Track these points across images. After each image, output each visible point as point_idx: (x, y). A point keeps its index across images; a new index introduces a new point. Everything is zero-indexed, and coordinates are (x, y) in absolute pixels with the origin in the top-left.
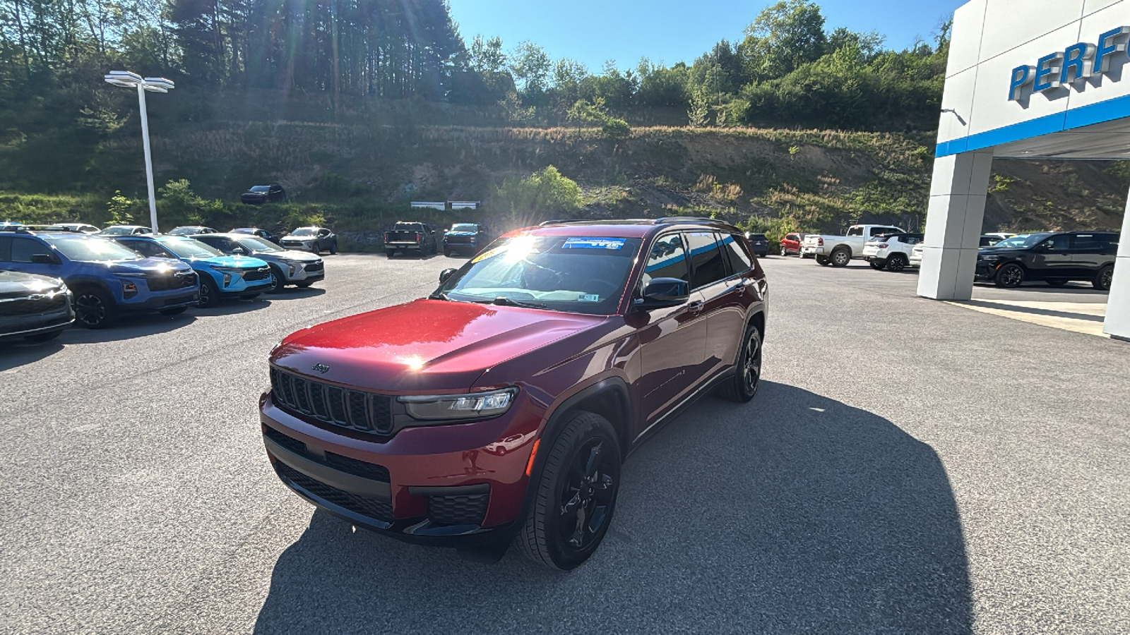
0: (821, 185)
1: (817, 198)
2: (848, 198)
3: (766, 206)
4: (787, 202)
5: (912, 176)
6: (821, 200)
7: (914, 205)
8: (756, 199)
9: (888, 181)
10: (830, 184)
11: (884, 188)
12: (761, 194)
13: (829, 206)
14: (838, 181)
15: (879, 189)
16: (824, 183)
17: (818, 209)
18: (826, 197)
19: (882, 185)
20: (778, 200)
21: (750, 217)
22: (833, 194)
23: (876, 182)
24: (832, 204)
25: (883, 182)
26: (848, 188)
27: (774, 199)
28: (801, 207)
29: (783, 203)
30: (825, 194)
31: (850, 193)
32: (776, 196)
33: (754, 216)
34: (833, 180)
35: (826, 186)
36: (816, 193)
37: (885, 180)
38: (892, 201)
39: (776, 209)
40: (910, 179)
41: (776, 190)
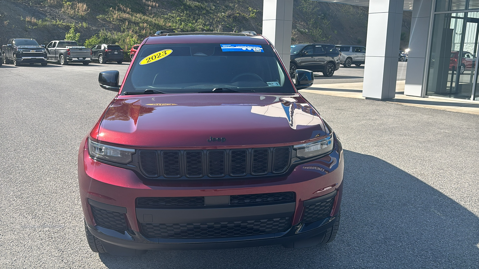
0: (146, 7)
1: (146, 18)
2: (167, 18)
3: (110, 22)
4: (125, 19)
5: (203, 4)
6: (150, 19)
7: (208, 25)
8: (101, 16)
9: (190, 7)
10: (152, 7)
11: (188, 12)
12: (105, 12)
13: (155, 24)
14: (157, 5)
15: (185, 12)
16: (149, 6)
17: (148, 26)
18: (152, 16)
19: (186, 10)
20: (119, 18)
21: (100, 31)
22: (156, 15)
23: (182, 7)
24: (157, 22)
25: (188, 8)
26: (165, 10)
27: (115, 16)
28: (136, 24)
29: (123, 20)
30: (151, 14)
31: (167, 15)
32: (116, 15)
33: (103, 30)
34: (154, 4)
35: (150, 8)
36: (144, 14)
37: (187, 6)
38: (194, 21)
39: (118, 25)
40: (202, 6)
41: (115, 9)
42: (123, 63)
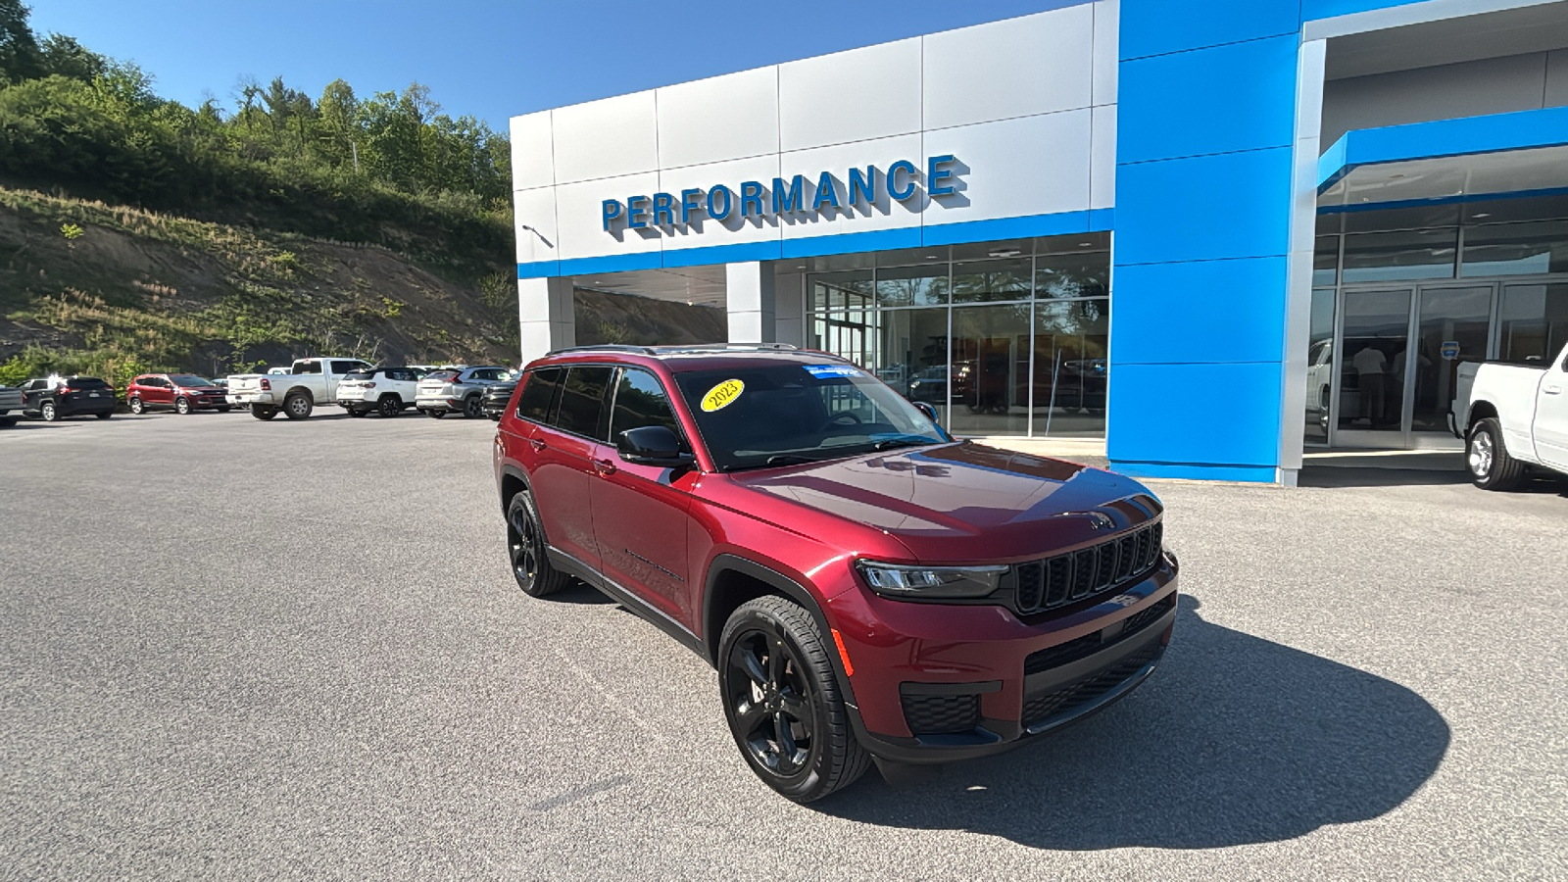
0: (146, 297)
1: (151, 319)
2: (203, 319)
3: (51, 328)
4: (95, 322)
5: (284, 290)
6: (161, 322)
7: (302, 331)
8: (19, 314)
9: (253, 296)
10: (161, 295)
11: (252, 307)
12: (25, 306)
13: (177, 331)
14: (174, 292)
15: (245, 307)
16: (151, 293)
17: (160, 336)
18: (164, 315)
19: (247, 302)
20: (74, 317)
21: (23, 347)
22: (173, 312)
23: (237, 297)
24: (180, 327)
25: (247, 298)
26: (195, 303)
27: (64, 315)
28: (129, 331)
29: (90, 324)
30: (162, 310)
31: (202, 312)
32: (65, 311)
33: (34, 345)
34: (165, 289)
35: (156, 298)
36: (144, 310)
37: (248, 294)
38: (269, 325)
39: (76, 334)
40: (283, 294)
41: (59, 299)
42: (113, 416)
